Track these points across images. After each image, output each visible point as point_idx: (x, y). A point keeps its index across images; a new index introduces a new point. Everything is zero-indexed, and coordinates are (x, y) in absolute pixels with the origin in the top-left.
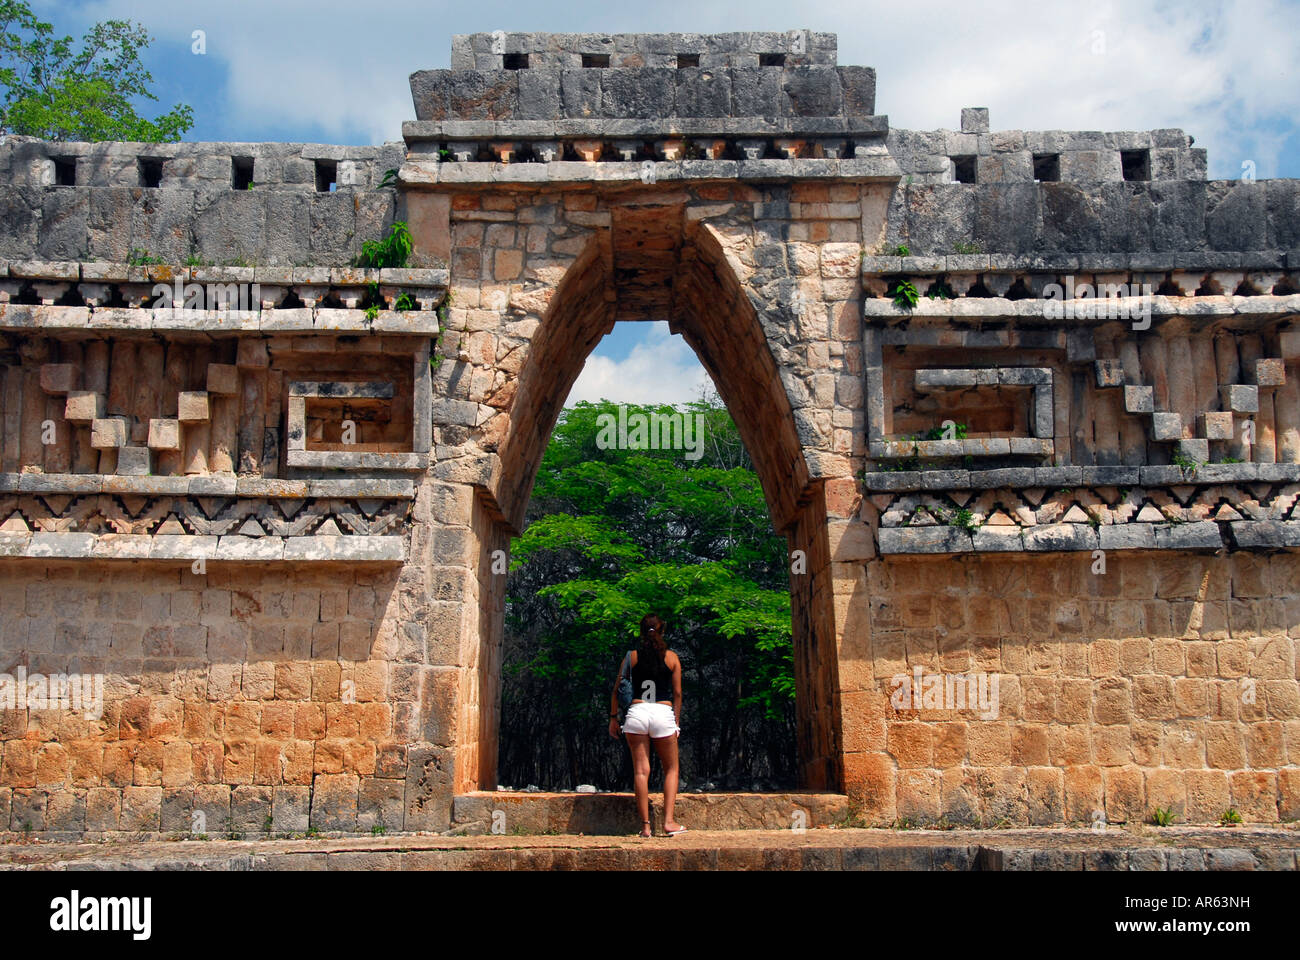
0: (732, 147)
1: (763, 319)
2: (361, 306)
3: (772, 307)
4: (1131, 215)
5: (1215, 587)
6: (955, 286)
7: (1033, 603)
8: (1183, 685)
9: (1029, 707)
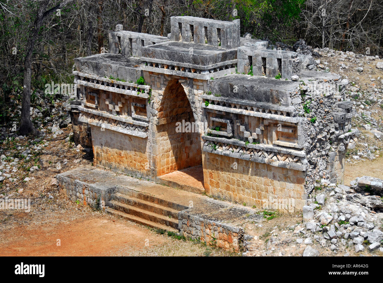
0: (184, 69)
1: (190, 103)
2: (138, 91)
3: (191, 101)
4: (243, 92)
5: (252, 167)
6: (215, 103)
7: (228, 163)
8: (248, 182)
9: (228, 181)
